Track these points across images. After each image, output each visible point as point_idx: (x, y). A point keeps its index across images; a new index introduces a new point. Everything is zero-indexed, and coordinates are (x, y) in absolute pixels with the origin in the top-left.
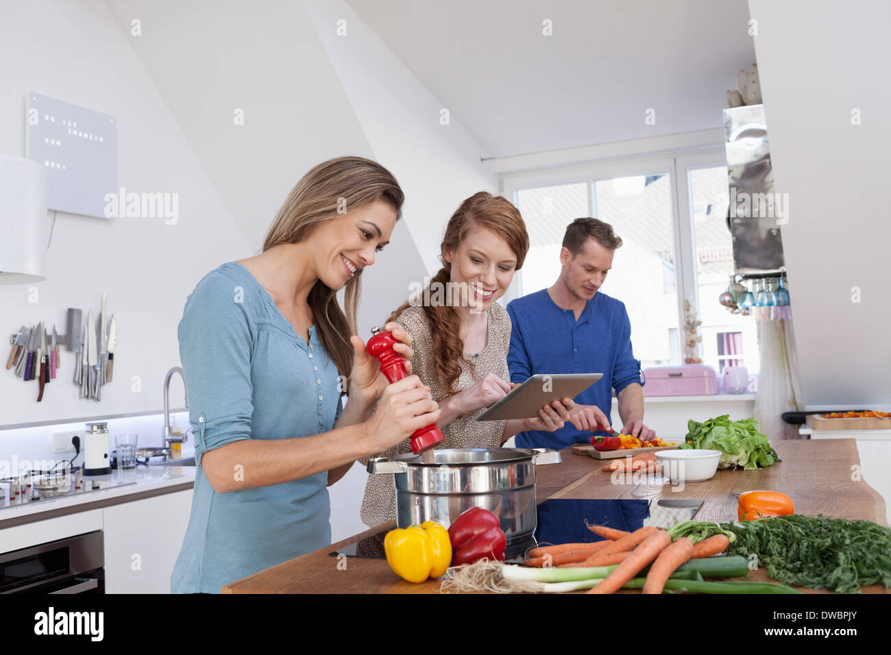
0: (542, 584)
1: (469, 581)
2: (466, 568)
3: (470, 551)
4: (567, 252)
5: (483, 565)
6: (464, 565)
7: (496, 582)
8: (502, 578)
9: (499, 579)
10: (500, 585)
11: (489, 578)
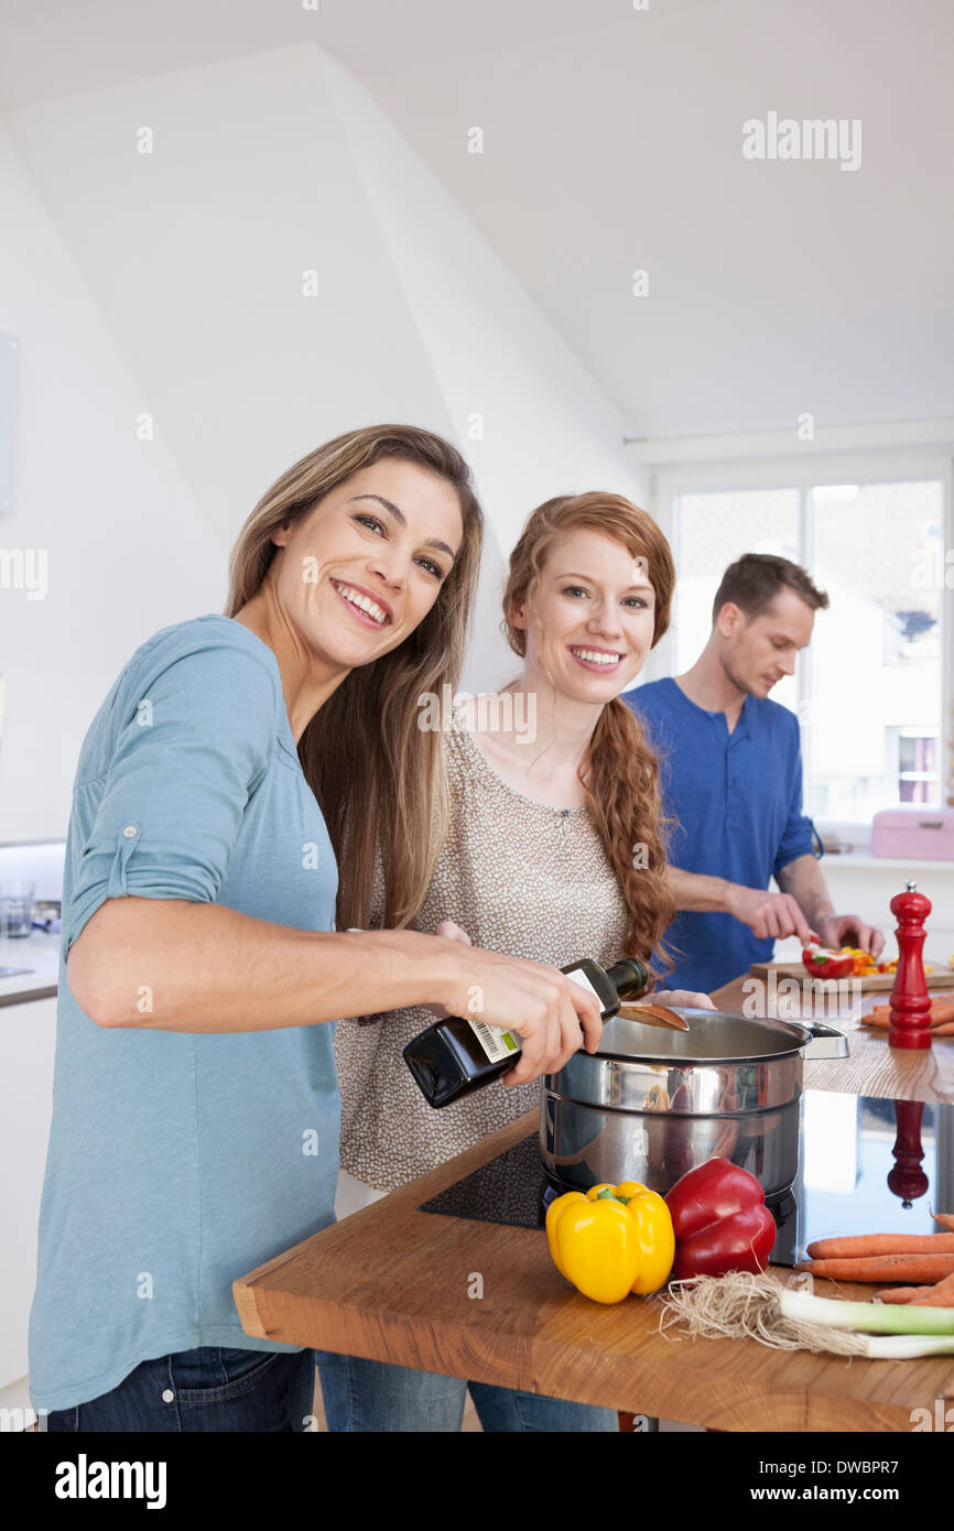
0: (863, 1338)
1: (713, 1314)
2: (707, 1285)
3: (708, 1246)
4: (735, 613)
5: (742, 1285)
6: (700, 1278)
7: (766, 1323)
8: (781, 1316)
9: (772, 1318)
10: (775, 1330)
11: (754, 1314)
